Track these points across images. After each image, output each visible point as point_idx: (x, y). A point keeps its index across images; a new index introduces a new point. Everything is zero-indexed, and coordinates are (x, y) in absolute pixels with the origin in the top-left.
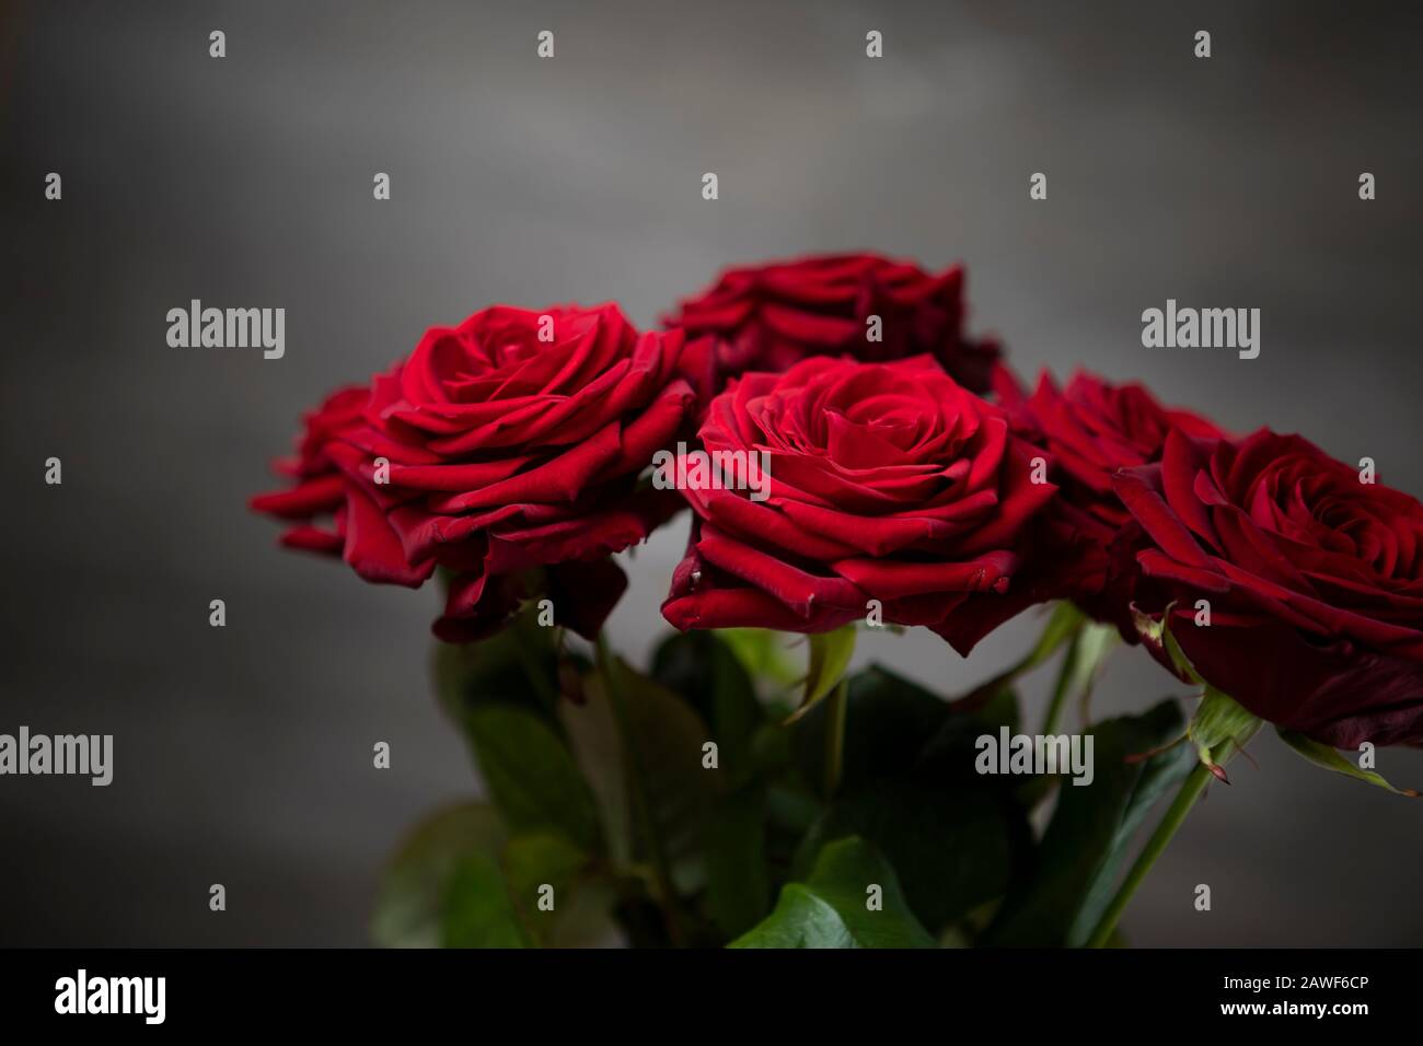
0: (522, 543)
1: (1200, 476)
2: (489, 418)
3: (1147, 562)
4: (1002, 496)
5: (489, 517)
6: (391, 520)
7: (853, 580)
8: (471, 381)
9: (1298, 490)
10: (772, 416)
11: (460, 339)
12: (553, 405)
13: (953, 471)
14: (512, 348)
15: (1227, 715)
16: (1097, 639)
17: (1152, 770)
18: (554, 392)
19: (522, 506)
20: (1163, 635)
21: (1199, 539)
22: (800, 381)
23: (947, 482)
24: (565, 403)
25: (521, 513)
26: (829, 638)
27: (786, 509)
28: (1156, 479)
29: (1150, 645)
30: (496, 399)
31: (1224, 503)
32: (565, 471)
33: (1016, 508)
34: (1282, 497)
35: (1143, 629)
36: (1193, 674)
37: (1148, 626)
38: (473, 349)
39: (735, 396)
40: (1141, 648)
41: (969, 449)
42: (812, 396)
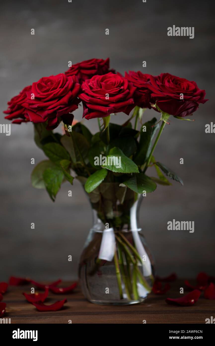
0: (62, 111)
1: (157, 81)
2: (51, 94)
3: (153, 95)
4: (129, 90)
5: (56, 109)
6: (37, 113)
7: (112, 107)
8: (46, 89)
9: (171, 80)
10: (93, 85)
11: (41, 83)
12: (60, 90)
13: (122, 88)
14: (49, 83)
15: (166, 116)
16: (141, 111)
17: (154, 128)
18: (60, 88)
19: (61, 106)
20: (156, 106)
21: (159, 90)
22: (94, 80)
23: (122, 89)
24: (62, 90)
25: (61, 107)
26: (106, 118)
27: (100, 98)
28: (150, 83)
29: (154, 108)
30: (50, 91)
31: (161, 84)
32: (65, 99)
33: (132, 91)
34: (169, 82)
35: (152, 106)
36: (161, 111)
37: (153, 105)
38: (43, 84)
39: (85, 83)
40: (152, 109)
41: (122, 84)
42: (97, 81)
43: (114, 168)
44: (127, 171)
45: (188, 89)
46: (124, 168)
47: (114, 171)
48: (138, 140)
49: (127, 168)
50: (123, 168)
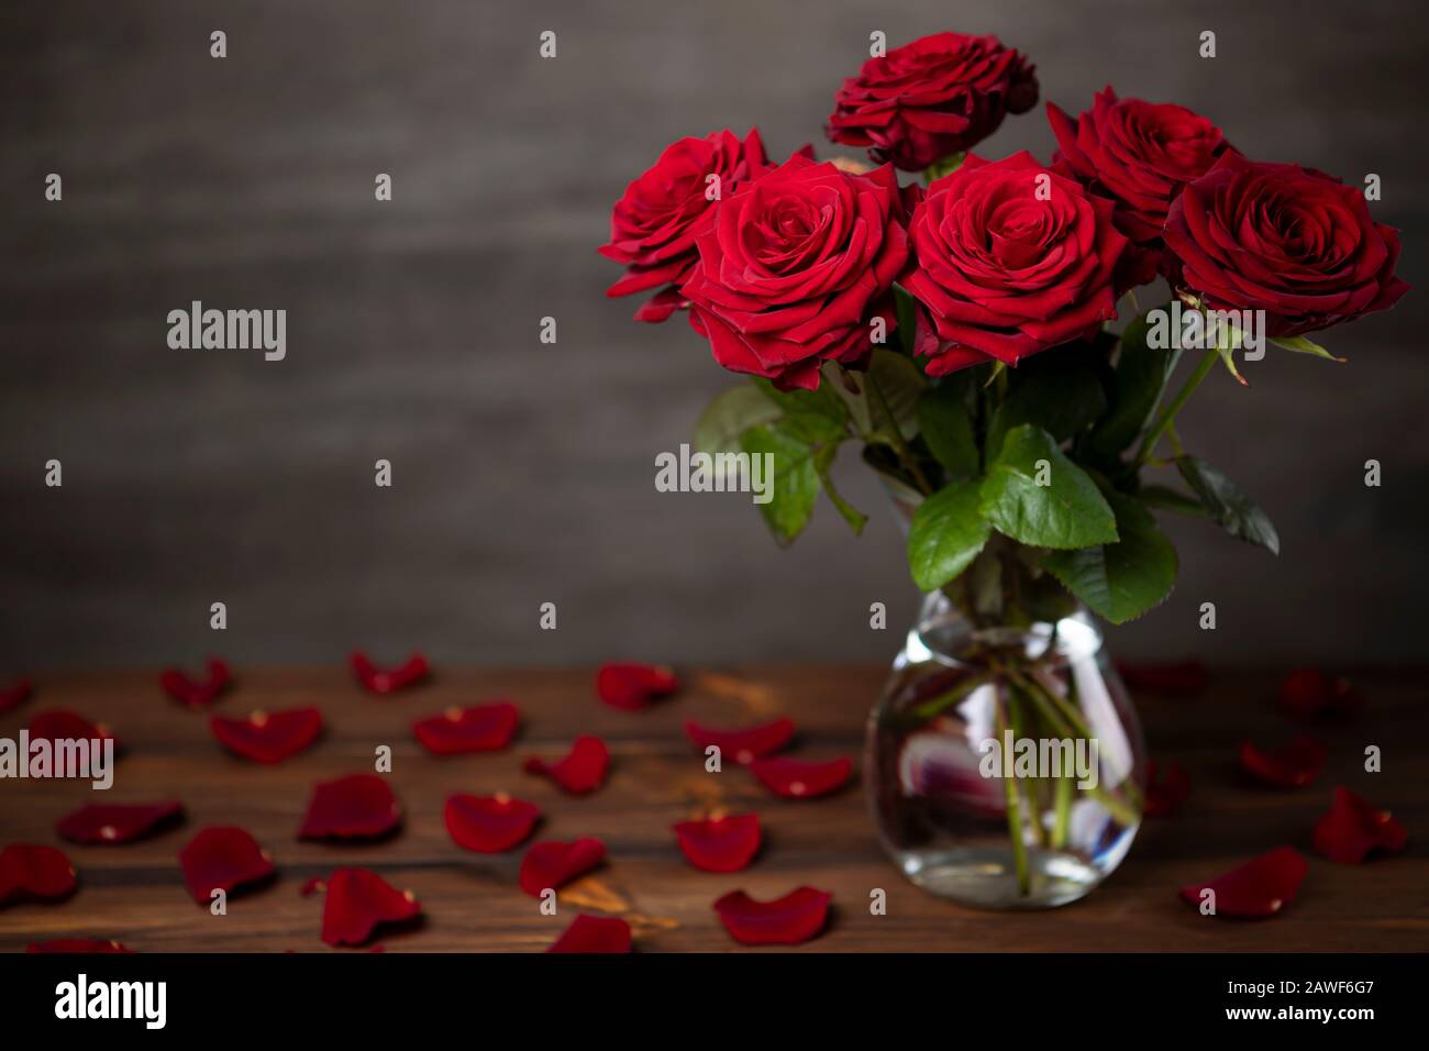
4: (1099, 254)
7: (1035, 337)
8: (780, 257)
10: (957, 237)
11: (755, 225)
14: (788, 223)
21: (1215, 260)
24: (843, 262)
33: (1109, 259)
38: (764, 228)
41: (1072, 227)
43: (1024, 527)
44: (1073, 542)
45: (1330, 242)
46: (1064, 524)
47: (1024, 540)
48: (1114, 361)
49: (1073, 526)
50: (1060, 528)
